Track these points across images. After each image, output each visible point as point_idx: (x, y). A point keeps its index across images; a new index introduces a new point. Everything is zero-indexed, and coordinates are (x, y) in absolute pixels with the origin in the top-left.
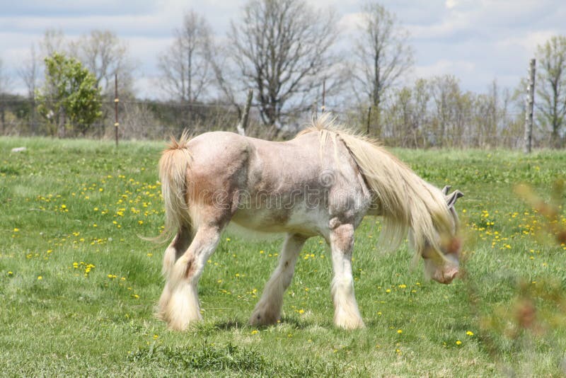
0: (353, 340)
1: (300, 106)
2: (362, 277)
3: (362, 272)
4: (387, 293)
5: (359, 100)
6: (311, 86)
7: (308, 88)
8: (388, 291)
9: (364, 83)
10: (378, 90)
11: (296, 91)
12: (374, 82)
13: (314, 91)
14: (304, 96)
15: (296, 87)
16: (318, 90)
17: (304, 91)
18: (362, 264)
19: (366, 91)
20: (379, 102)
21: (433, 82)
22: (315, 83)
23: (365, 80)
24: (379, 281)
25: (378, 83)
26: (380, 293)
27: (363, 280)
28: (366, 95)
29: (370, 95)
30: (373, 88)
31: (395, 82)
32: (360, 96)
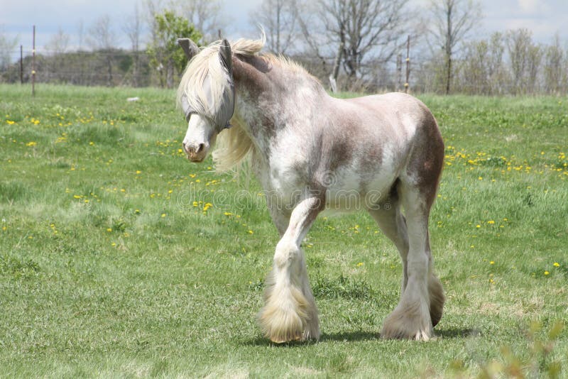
0: (450, 271)
1: (379, 58)
2: (454, 214)
3: (454, 210)
4: (477, 229)
5: (433, 52)
6: (389, 40)
7: (386, 41)
8: (479, 226)
9: (437, 37)
10: (450, 43)
11: (375, 44)
12: (446, 36)
13: (391, 44)
14: (382, 49)
15: (375, 40)
16: (395, 44)
17: (383, 44)
18: (453, 203)
19: (439, 44)
20: (451, 54)
21: (509, 36)
22: (392, 37)
23: (439, 34)
24: (470, 218)
25: (450, 37)
26: (471, 229)
27: (455, 216)
28: (439, 48)
29: (443, 48)
30: (445, 42)
31: (466, 35)
32: (434, 48)
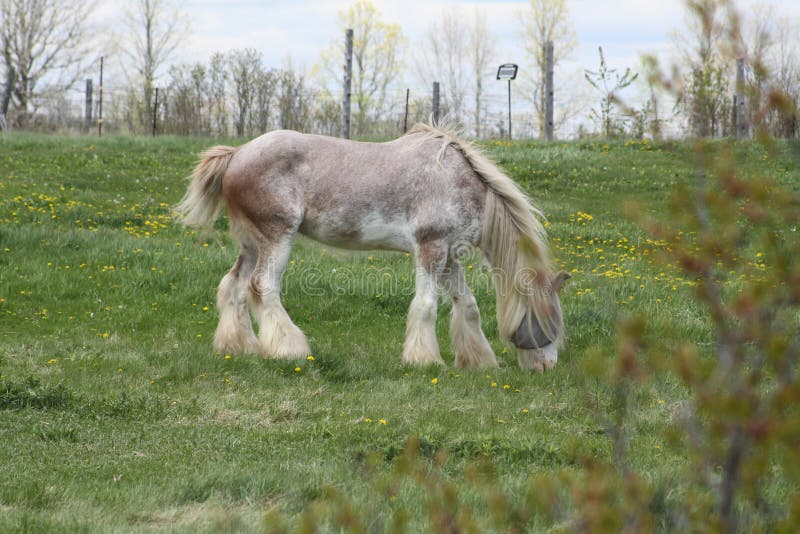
0: (172, 370)
1: (57, 86)
2: (173, 293)
3: (173, 287)
4: (204, 312)
5: (128, 78)
6: (70, 61)
7: (66, 63)
8: (206, 308)
9: (133, 57)
10: (150, 66)
11: (51, 67)
12: (146, 57)
13: (73, 67)
14: (62, 73)
15: (51, 62)
16: (79, 67)
17: (62, 66)
18: (172, 278)
19: (135, 67)
20: (152, 80)
21: (232, 57)
22: (74, 58)
23: (136, 55)
24: (194, 298)
25: (150, 57)
26: (196, 312)
27: (175, 296)
28: (137, 72)
29: (141, 72)
30: (144, 64)
31: (171, 55)
32: (129, 73)
